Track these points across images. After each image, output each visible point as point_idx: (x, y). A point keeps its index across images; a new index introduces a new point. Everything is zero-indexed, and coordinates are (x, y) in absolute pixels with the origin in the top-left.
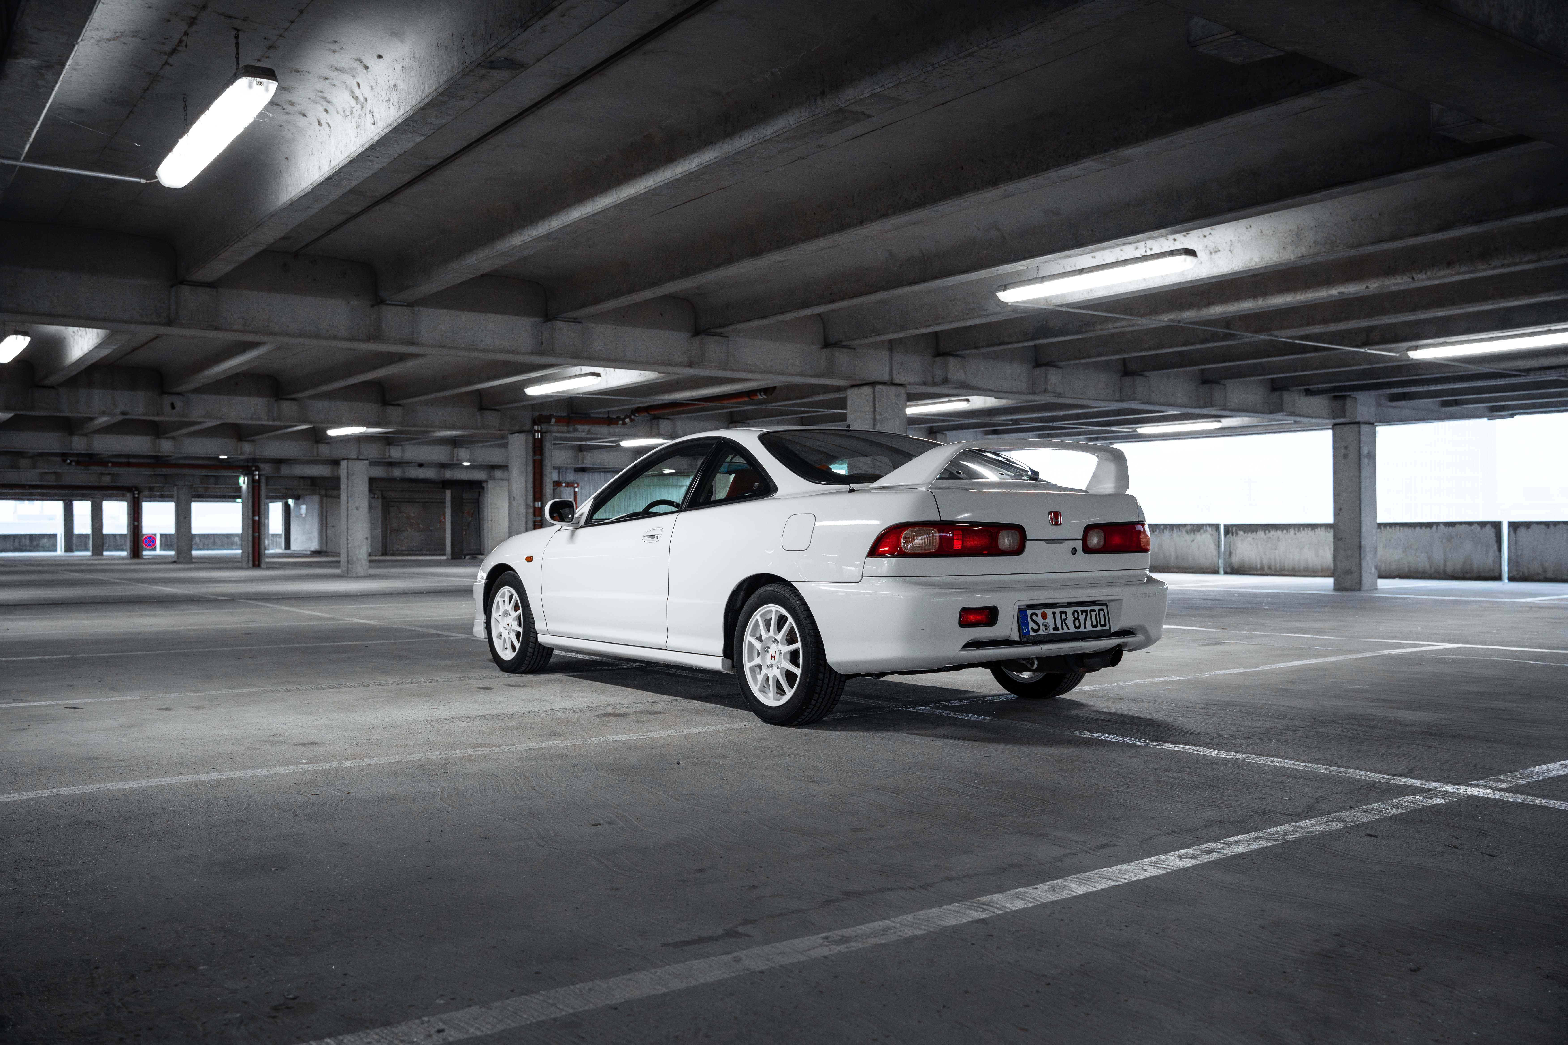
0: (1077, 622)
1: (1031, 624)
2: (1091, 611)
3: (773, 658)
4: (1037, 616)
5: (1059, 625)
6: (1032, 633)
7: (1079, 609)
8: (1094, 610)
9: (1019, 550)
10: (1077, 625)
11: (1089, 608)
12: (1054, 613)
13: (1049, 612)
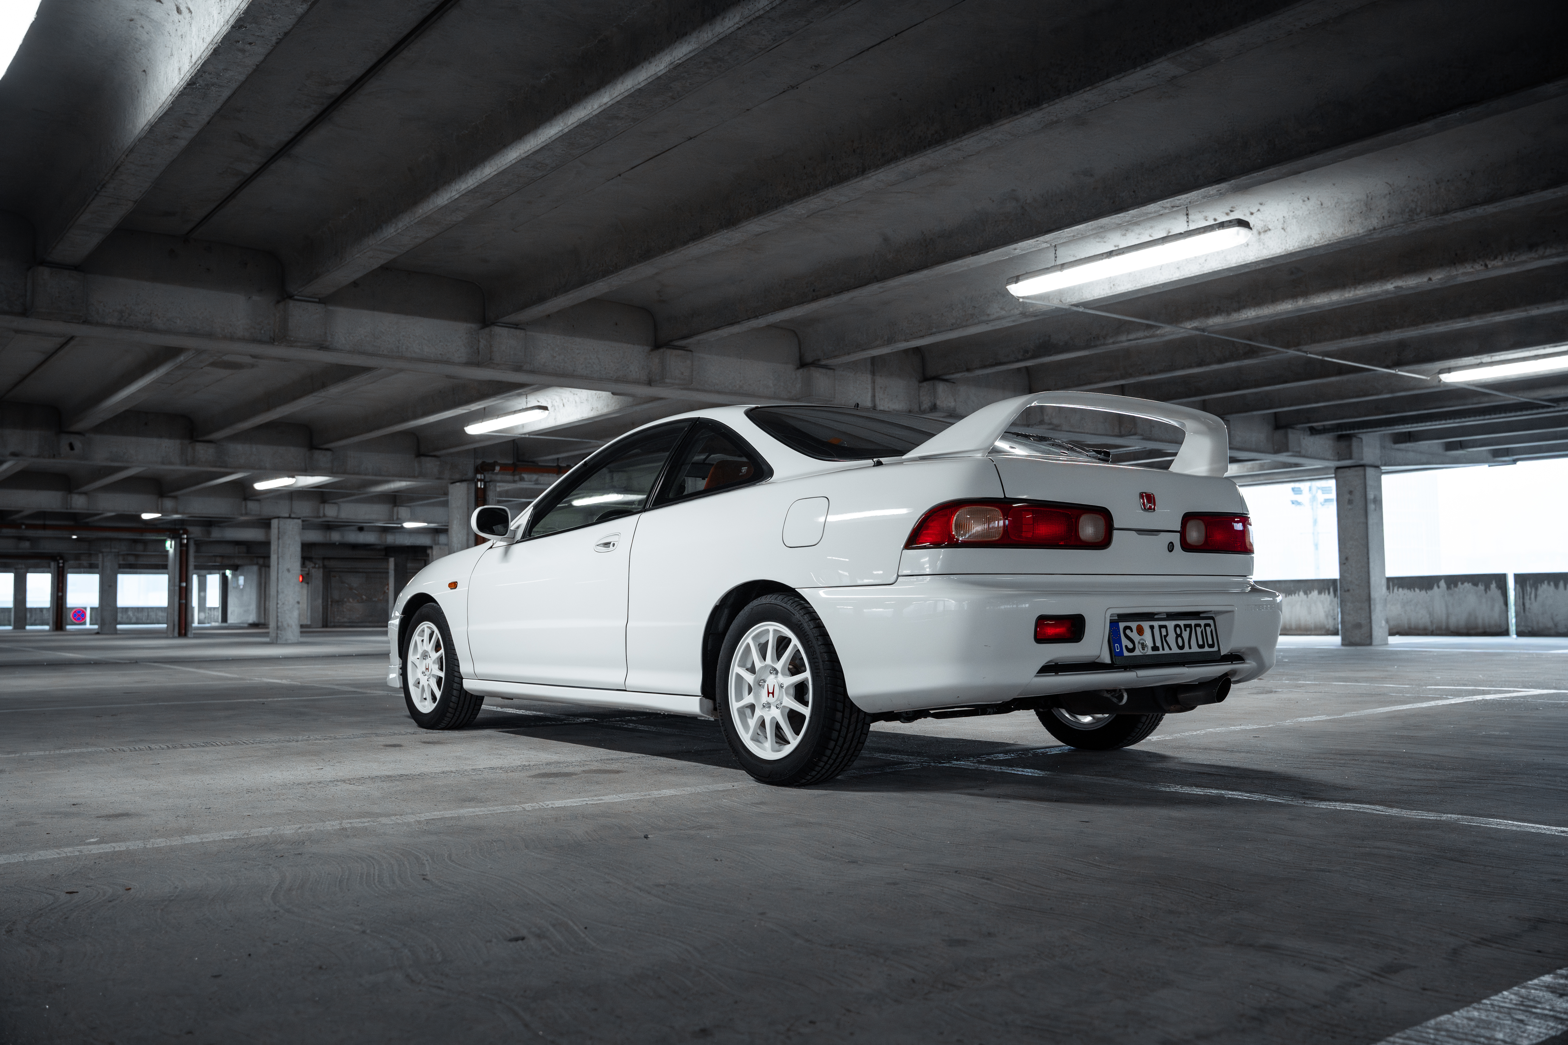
0: (1180, 640)
1: (1125, 642)
2: (1196, 625)
3: (771, 695)
4: (1132, 631)
5: (1158, 644)
6: (1126, 653)
7: (1182, 623)
8: (1199, 625)
9: (1103, 543)
10: (1180, 644)
11: (1193, 623)
12: (1152, 627)
13: (1146, 625)
